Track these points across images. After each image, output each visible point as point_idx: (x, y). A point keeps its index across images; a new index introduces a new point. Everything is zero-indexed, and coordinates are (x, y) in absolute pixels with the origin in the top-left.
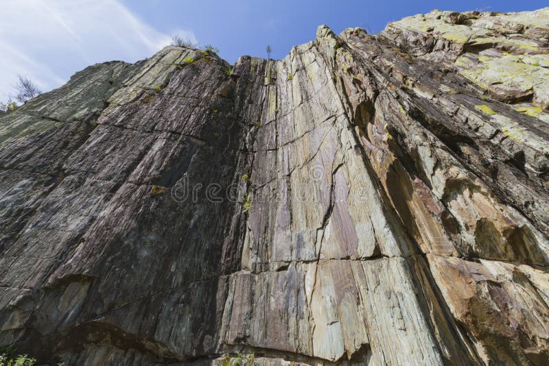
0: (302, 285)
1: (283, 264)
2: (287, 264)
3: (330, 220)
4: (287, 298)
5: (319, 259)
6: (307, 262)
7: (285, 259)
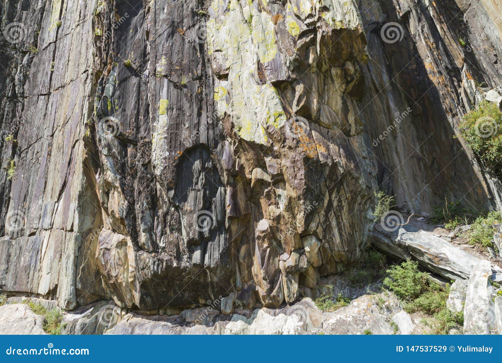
0: (40, 248)
1: (33, 231)
2: (36, 230)
3: (63, 194)
4: (31, 257)
5: (52, 228)
6: (46, 230)
7: (35, 226)
